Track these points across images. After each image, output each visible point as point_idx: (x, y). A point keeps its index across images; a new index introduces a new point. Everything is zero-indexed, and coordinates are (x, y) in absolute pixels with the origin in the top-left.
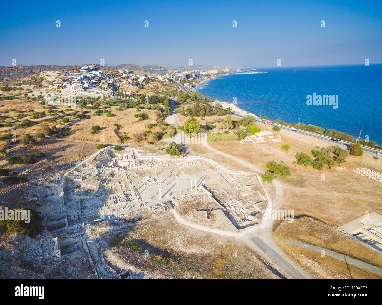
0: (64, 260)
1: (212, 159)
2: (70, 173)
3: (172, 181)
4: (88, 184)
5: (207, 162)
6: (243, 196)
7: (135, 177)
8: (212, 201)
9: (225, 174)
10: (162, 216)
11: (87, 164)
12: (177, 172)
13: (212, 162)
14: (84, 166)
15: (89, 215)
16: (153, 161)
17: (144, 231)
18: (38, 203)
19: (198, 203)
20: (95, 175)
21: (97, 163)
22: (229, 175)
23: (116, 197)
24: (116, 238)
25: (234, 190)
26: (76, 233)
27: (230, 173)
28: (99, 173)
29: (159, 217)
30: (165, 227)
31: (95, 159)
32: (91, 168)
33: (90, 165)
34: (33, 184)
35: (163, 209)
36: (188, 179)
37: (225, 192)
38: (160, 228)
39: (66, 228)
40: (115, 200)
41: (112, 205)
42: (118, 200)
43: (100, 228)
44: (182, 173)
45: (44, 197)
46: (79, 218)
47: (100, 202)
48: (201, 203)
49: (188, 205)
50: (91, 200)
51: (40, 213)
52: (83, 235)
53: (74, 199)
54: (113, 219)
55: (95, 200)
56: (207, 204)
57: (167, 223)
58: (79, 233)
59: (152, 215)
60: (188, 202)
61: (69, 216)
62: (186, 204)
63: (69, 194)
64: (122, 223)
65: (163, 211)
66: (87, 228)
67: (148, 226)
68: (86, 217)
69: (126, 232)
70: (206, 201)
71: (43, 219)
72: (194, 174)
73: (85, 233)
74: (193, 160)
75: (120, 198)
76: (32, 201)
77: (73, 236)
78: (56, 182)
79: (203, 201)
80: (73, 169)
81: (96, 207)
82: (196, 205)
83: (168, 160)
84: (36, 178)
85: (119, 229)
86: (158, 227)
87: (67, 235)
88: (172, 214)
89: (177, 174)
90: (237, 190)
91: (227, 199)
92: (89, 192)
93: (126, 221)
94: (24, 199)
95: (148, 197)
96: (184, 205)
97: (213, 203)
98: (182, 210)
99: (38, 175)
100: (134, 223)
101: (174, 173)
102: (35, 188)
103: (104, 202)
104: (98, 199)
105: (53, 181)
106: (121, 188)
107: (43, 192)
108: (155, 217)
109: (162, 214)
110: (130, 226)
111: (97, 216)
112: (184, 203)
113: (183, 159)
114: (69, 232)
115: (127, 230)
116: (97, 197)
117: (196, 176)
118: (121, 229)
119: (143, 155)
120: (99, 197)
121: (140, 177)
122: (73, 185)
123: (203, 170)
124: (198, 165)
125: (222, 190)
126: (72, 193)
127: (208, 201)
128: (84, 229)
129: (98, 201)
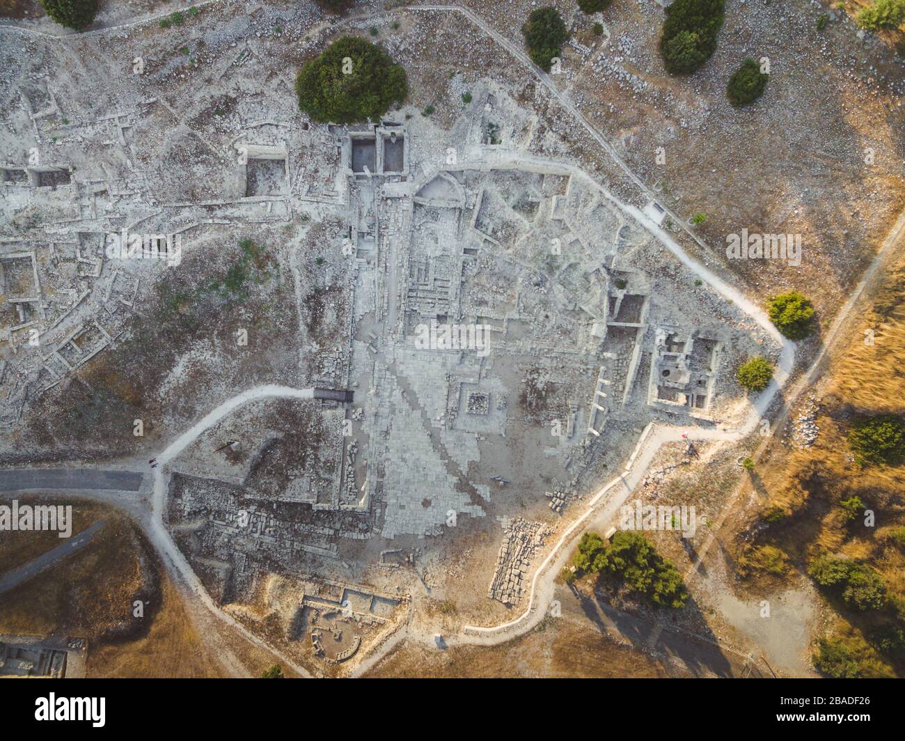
1: (495, 648)
2: (588, 185)
3: (442, 458)
4: (530, 233)
6: (272, 574)
8: (289, 492)
9: (393, 617)
10: (302, 365)
12: (488, 499)
13: (476, 634)
15: (392, 221)
16: (610, 467)
19: (302, 460)
20: (572, 260)
22: (379, 619)
23: (446, 293)
24: (265, 254)
25: (307, 576)
26: (307, 186)
27: (383, 632)
29: (301, 356)
32: (613, 252)
33: (633, 250)
34: (531, 87)
35: (325, 375)
36: (426, 503)
37: (308, 547)
39: (345, 169)
40: (426, 288)
41: (411, 275)
42: (425, 294)
43: (306, 230)
44: (470, 507)
45: (494, 123)
46: (387, 199)
47: (438, 253)
48: (295, 464)
49: (308, 433)
50: (459, 234)
51: (408, 117)
52: (299, 199)
53: (470, 193)
54: (348, 265)
55: (455, 242)
56: (287, 476)
57: (272, 363)
58: (309, 191)
59: (318, 347)
60: (318, 441)
61: (404, 179)
62: (315, 432)
63: (496, 182)
64: (321, 280)
65: (319, 372)
66: (317, 208)
67: (281, 324)
68: (389, 215)
69: (278, 276)
70: (297, 480)
71: (387, 124)
72: (443, 535)
73: (303, 203)
74: (529, 584)
75: (430, 301)
76: (447, 95)
77: (297, 179)
78: (533, 147)
79: (302, 475)
80: (608, 195)
81: (420, 240)
82: (298, 452)
83: (579, 512)
84: (560, 91)
85: (291, 266)
86: (269, 340)
87: (303, 169)
88: (295, 385)
89: (478, 492)
90: (303, 583)
91: (285, 532)
92: (499, 234)
93: (327, 289)
94: (453, 75)
95: (402, 367)
96: (312, 426)
97: (280, 487)
98: (297, 412)
99: (573, 95)
100: (304, 301)
101: (488, 488)
102: (511, 94)
103: (431, 261)
104: (454, 251)
105: (539, 137)
106: (486, 318)
107: (506, 117)
108: (307, 348)
109: (310, 366)
110: (293, 289)
111: (385, 238)
112: (319, 429)
113: (552, 562)
114: (318, 174)
115: (283, 280)
116: (466, 251)
117: (428, 534)
118: (290, 271)
119: (665, 448)
120: (462, 254)
121: (524, 386)
122: (540, 195)
123: (451, 573)
124: (492, 583)
125: (326, 549)
126: (494, 190)
127: (293, 483)
128: (318, 202)
129: (444, 250)
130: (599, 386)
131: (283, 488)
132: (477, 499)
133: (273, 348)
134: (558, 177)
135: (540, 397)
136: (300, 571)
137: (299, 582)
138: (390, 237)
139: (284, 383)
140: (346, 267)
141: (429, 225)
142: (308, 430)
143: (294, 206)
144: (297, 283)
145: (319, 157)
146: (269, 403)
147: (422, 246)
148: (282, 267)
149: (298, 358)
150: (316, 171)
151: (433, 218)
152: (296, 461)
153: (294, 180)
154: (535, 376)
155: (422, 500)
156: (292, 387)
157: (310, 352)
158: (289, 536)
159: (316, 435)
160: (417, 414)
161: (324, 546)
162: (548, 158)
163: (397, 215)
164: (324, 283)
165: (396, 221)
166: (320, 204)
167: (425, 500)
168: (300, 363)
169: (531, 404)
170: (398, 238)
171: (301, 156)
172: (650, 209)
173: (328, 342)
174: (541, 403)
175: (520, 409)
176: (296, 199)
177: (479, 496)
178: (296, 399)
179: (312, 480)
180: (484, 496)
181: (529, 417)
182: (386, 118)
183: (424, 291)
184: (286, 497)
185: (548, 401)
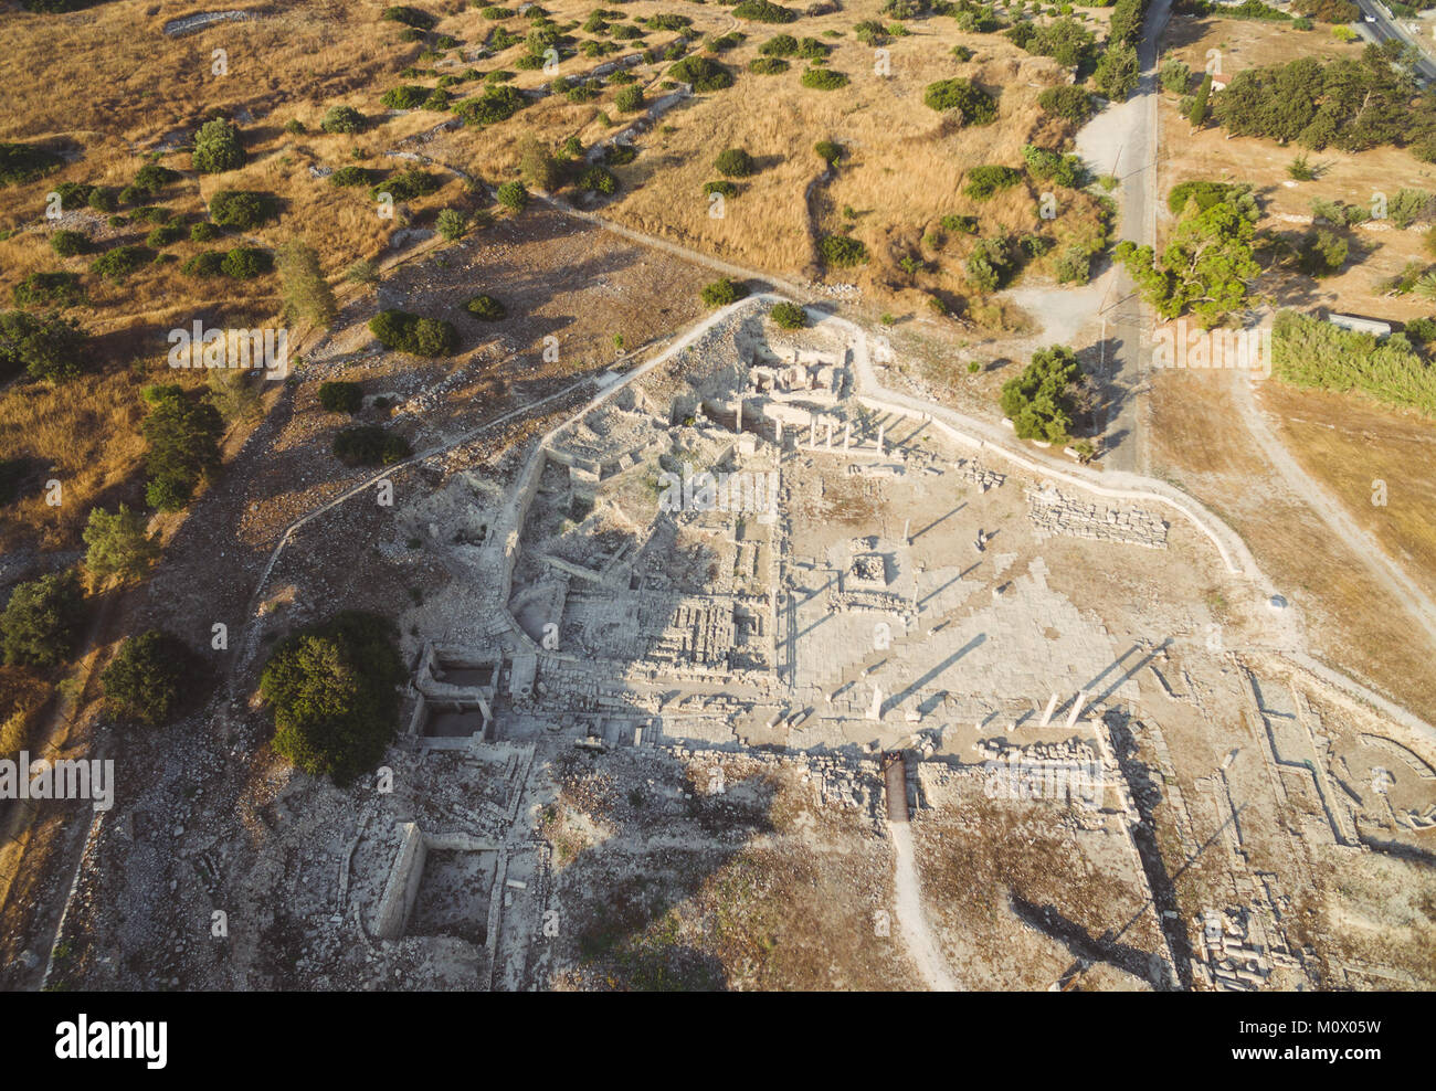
0: (398, 972)
1: (1242, 535)
2: (563, 432)
3: (967, 614)
4: (616, 505)
5: (1204, 539)
6: (1335, 924)
7: (809, 511)
8: (1126, 875)
9: (1284, 681)
10: (844, 846)
11: (640, 393)
12: (1015, 555)
13: (1234, 555)
14: (626, 401)
15: (574, 687)
16: (924, 433)
17: (734, 910)
18: (416, 580)
19: (1042, 845)
20: (655, 462)
21: (677, 393)
22: (1300, 701)
23: (698, 613)
24: (614, 908)
25: (1294, 840)
26: (490, 805)
27: (1318, 689)
28: (676, 450)
29: (826, 848)
30: (832, 940)
31: (676, 372)
32: (649, 419)
33: (648, 401)
34: (425, 472)
35: (860, 801)
36: (1051, 634)
37: (1229, 838)
38: (806, 932)
39: (474, 744)
40: (689, 636)
41: (669, 660)
42: (700, 640)
43: (574, 815)
44: (1035, 576)
45: (455, 534)
46: (535, 690)
47: (634, 622)
48: (1058, 860)
49: (984, 832)
50: (608, 594)
51: (414, 632)
52: (511, 824)
53: (548, 575)
54: (645, 759)
55: (619, 601)
56: (1091, 878)
57: (849, 911)
58: (500, 804)
59: (804, 814)
60: (994, 812)
61: (508, 664)
62: (978, 820)
63: (538, 540)
64: (671, 807)
65: (855, 813)
66: (534, 791)
67: (763, 888)
68: (562, 693)
69: (662, 883)
70: (1091, 855)
71: (416, 666)
72: (1096, 609)
73: (520, 817)
74: (1122, 501)
75: (710, 632)
76: (401, 566)
77: (473, 821)
78: (503, 480)
79: (1076, 846)
80: (580, 416)
81: (612, 649)
82: (1030, 854)
83: (995, 458)
84: (441, 444)
85: (643, 851)
86: (799, 916)
87: (456, 807)
88: (887, 859)
89: (1008, 567)
90: (1314, 851)
91: (1220, 890)
92: (612, 546)
93: (688, 796)
94: (377, 554)
95: (826, 676)
96: (967, 826)
97: (1121, 893)
98: (945, 856)
99: (450, 431)
100: (714, 835)
101: (997, 556)
102: (426, 495)
103: (646, 633)
104: (632, 602)
105: (492, 473)
106: (736, 565)
107: (453, 515)
108: (809, 838)
109: (844, 830)
110: (690, 855)
111: (601, 701)
112: (970, 811)
113: (1075, 475)
114: (472, 784)
115: (670, 874)
116: (633, 586)
117: (1103, 630)
118: (652, 855)
119: (887, 386)
120: (637, 592)
121: (833, 523)
122: (565, 494)
123: (1156, 596)
124: (1144, 545)
125: (1213, 800)
126: (547, 543)
127: (1100, 864)
128: (524, 789)
129: (629, 615)
130: (820, 448)
131: (1121, 889)
132: (1021, 567)
133: (816, 908)
134: (546, 470)
135: (847, 504)
136: (1291, 856)
137: (1316, 857)
138: (602, 692)
139: (888, 893)
140: (650, 763)
141: (588, 635)
142: (978, 833)
143: (522, 836)
144: (677, 843)
145: (441, 779)
146: (939, 917)
147: (622, 644)
148: (641, 871)
149: (830, 854)
150: (465, 787)
151: (577, 632)
152: (1051, 857)
153: (472, 827)
154: (816, 511)
155: (1050, 641)
156: (893, 868)
157: (815, 830)
158: (1224, 881)
159: (983, 817)
160: (900, 651)
161: (1209, 804)
162: (521, 470)
163: (566, 680)
164: (677, 802)
165: (574, 680)
166: (528, 785)
167: (1046, 635)
168: (840, 849)
169: (857, 514)
170: (604, 679)
171: (431, 808)
172: (601, 382)
173: (794, 794)
174: (853, 504)
175: (868, 525)
176: (510, 831)
177: (1013, 566)
178: (919, 860)
179: (1081, 827)
180: (1011, 561)
181: (877, 515)
182: (408, 661)
183: (694, 642)
184: (1138, 879)
185: (850, 497)
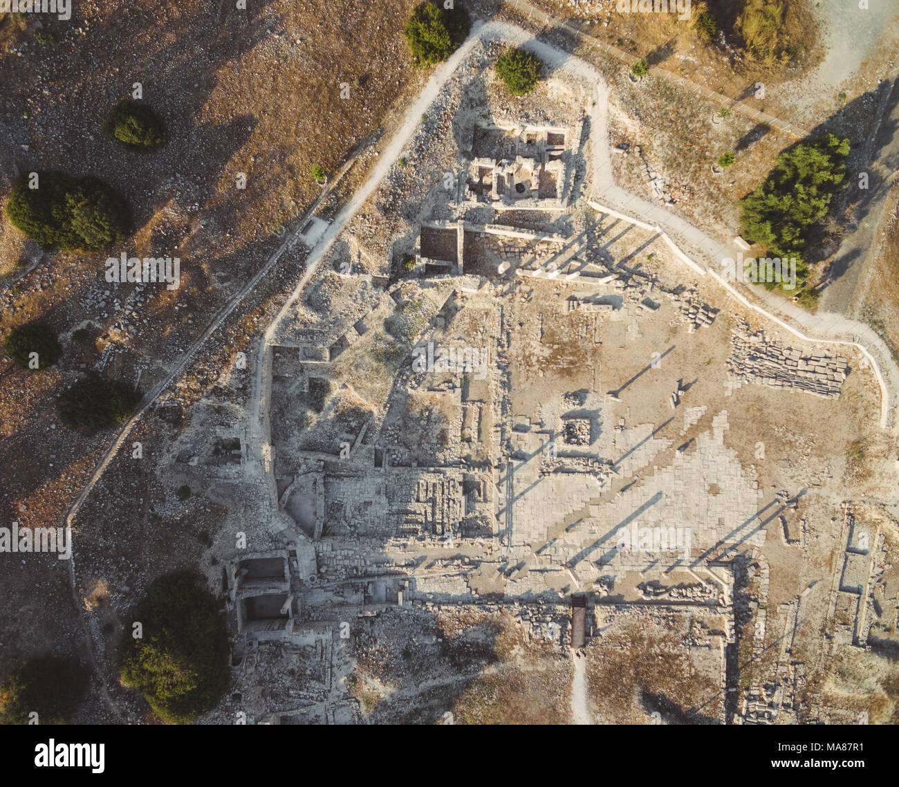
2: (283, 321)
3: (651, 474)
4: (350, 386)
6: (826, 689)
7: (527, 359)
8: (714, 675)
9: (874, 524)
10: (542, 666)
11: (354, 244)
12: (704, 408)
14: (339, 258)
16: (649, 250)
17: (474, 713)
18: (199, 525)
19: (668, 658)
20: (381, 330)
21: (395, 237)
22: (878, 541)
23: (434, 485)
25: (825, 641)
26: (313, 683)
28: (400, 308)
29: (530, 668)
32: (368, 279)
33: (364, 254)
34: (163, 411)
35: (554, 636)
36: (714, 490)
37: (786, 643)
39: (288, 634)
40: (429, 510)
41: (414, 532)
42: (437, 511)
43: (369, 680)
44: (716, 431)
45: (213, 448)
46: (319, 572)
47: (384, 500)
48: (675, 667)
49: (632, 653)
50: (357, 475)
51: (214, 562)
52: (329, 691)
53: (304, 467)
54: (408, 615)
55: (368, 479)
56: (692, 677)
57: (543, 706)
58: (318, 679)
59: (517, 647)
60: (641, 638)
61: (293, 554)
62: (629, 644)
63: (288, 437)
64: (429, 650)
65: (550, 643)
66: (339, 667)
67: (491, 699)
68: (339, 568)
69: (431, 708)
70: (696, 664)
71: (225, 586)
72: (756, 465)
73: (334, 686)
74: (819, 346)
75: (446, 505)
76: (182, 519)
77: (305, 697)
78: (240, 400)
79: (688, 658)
80: (295, 296)
81: (369, 525)
82: (658, 665)
83: (714, 287)
85: (417, 693)
86: (513, 711)
87: (291, 692)
88: (568, 672)
89: (695, 423)
90: (835, 647)
91: (767, 673)
92: (353, 424)
93: (440, 640)
94: (156, 516)
95: (535, 535)
96: (622, 649)
97: (708, 686)
98: (605, 669)
100: (459, 671)
101: (688, 410)
102: (174, 438)
103: (395, 508)
104: (379, 480)
105: (227, 395)
106: (463, 429)
107: (205, 437)
108: (520, 661)
109: (543, 656)
110: (445, 687)
111: (369, 569)
112: (625, 638)
113: (787, 319)
114: (296, 669)
115: (435, 702)
116: (378, 463)
117: (755, 485)
118: (422, 694)
119: (622, 181)
120: (382, 470)
121: (548, 374)
122: (300, 379)
123: (809, 450)
124: (819, 395)
125: (786, 619)
126: (297, 440)
127: (700, 669)
128: (332, 667)
129: (378, 493)
131: (708, 682)
132: (705, 423)
133: (523, 706)
134: (275, 359)
135: (561, 352)
136: (819, 651)
137: (834, 652)
138: (368, 563)
139: (567, 692)
140: (411, 618)
141: (349, 514)
142: (628, 653)
143: (338, 697)
144: (436, 683)
145: (274, 671)
146: (596, 708)
147: (377, 521)
148: (418, 705)
149: (533, 672)
150: (292, 672)
151: (339, 510)
152: (671, 666)
153: (306, 702)
154: (534, 359)
155: (711, 497)
156: (572, 678)
157: (524, 657)
158: (771, 668)
159: (633, 643)
160: (594, 511)
161: (782, 621)
162: (253, 379)
163: (339, 557)
164: (433, 645)
165: (346, 557)
166: (334, 663)
167: (709, 492)
168: (539, 669)
169: (572, 363)
170: (368, 553)
171: (275, 696)
172: (310, 239)
173: (510, 634)
174: (569, 349)
175: (580, 376)
176: (330, 695)
177: (699, 420)
178: (588, 672)
179: (694, 644)
180: (700, 414)
181: (589, 363)
182: (217, 590)
183: (433, 514)
184: (720, 677)
185: (566, 340)
